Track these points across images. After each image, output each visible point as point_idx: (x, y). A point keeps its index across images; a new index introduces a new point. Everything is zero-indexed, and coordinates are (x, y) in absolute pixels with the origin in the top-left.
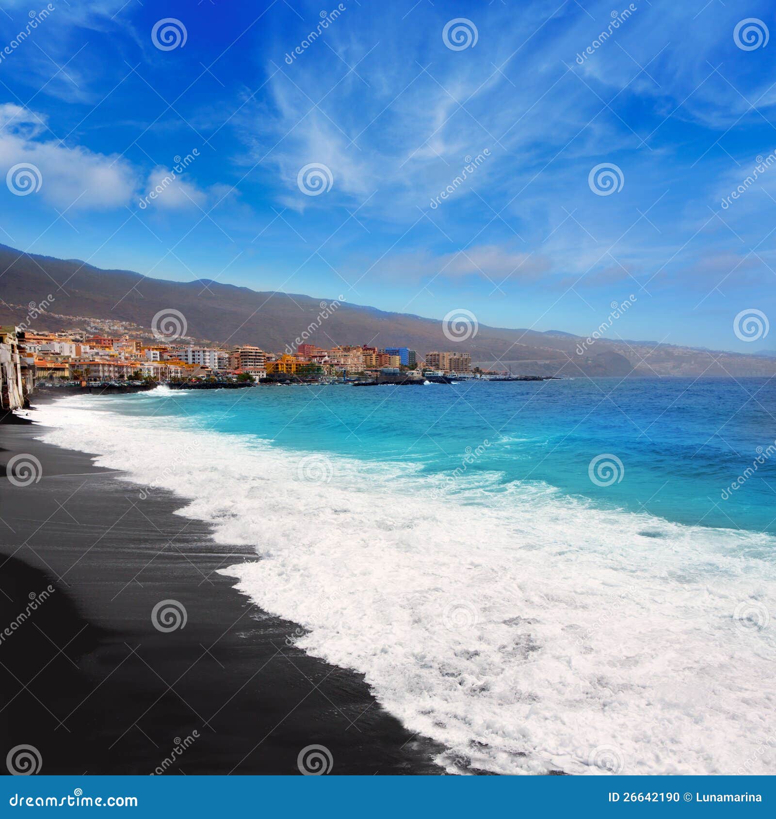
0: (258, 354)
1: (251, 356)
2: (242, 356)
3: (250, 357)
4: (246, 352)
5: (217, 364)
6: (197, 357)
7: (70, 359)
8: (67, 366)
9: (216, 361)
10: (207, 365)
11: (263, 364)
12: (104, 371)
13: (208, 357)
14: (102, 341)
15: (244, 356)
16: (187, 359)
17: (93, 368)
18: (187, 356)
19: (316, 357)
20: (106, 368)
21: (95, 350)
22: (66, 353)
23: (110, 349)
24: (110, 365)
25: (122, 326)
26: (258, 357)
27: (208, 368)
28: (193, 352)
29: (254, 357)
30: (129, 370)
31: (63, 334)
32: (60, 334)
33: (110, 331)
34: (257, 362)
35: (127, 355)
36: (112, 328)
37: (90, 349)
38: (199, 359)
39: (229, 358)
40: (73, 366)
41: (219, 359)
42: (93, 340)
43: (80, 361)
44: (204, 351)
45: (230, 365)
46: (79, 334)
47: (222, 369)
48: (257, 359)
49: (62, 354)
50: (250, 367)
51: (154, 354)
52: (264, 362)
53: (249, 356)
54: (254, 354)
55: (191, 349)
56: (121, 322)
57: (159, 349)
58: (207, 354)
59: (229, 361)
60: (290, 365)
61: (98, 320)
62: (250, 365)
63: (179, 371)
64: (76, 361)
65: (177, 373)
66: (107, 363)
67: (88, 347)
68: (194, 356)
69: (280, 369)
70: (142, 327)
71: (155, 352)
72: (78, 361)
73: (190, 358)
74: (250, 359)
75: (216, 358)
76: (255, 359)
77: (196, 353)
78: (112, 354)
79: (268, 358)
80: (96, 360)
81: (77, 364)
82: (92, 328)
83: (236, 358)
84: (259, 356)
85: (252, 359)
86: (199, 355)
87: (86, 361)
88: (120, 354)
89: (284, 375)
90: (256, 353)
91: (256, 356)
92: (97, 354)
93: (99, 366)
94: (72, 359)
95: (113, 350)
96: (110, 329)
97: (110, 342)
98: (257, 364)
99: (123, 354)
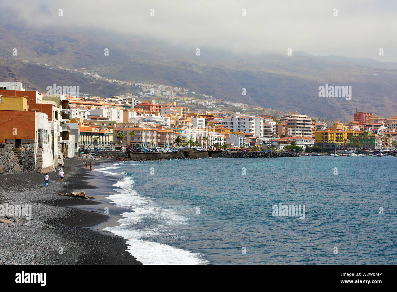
0: (306, 123)
1: (299, 124)
2: (289, 124)
3: (298, 126)
4: (294, 120)
5: (262, 133)
6: (242, 124)
7: (115, 125)
8: (111, 131)
9: (262, 129)
10: (253, 132)
11: (311, 133)
12: (147, 137)
13: (254, 125)
14: (151, 107)
15: (292, 124)
16: (232, 127)
17: (136, 134)
18: (232, 123)
19: (371, 126)
20: (149, 135)
21: (142, 116)
22: (113, 118)
23: (157, 115)
24: (153, 132)
25: (174, 91)
26: (306, 126)
27: (252, 136)
28: (239, 119)
29: (303, 126)
30: (172, 136)
31: (113, 100)
32: (110, 99)
33: (162, 97)
34: (306, 131)
35: (173, 121)
36: (164, 93)
37: (138, 114)
38: (244, 127)
39: (277, 126)
40: (117, 131)
41: (265, 127)
42: (141, 107)
43: (124, 127)
44: (250, 119)
45: (277, 133)
46: (129, 99)
47: (268, 137)
48: (306, 128)
49: (110, 120)
50: (297, 135)
51: (200, 121)
52: (313, 130)
53: (297, 124)
54: (302, 122)
55: (237, 117)
56: (174, 87)
57: (206, 116)
58: (253, 121)
59: (277, 130)
60: (341, 134)
61: (150, 85)
62: (297, 134)
63: (222, 138)
64: (120, 126)
65: (220, 140)
66: (151, 129)
67: (135, 113)
68: (239, 123)
69: (329, 139)
70: (194, 93)
71: (201, 118)
72: (122, 127)
73: (236, 124)
74: (297, 127)
75: (262, 125)
76: (303, 127)
77: (242, 121)
78: (157, 120)
79: (319, 126)
80: (140, 126)
81: (122, 129)
82: (144, 93)
83: (284, 126)
84: (308, 124)
85: (300, 127)
86: (244, 123)
87: (131, 126)
88: (166, 121)
89: (333, 145)
90: (304, 121)
91: (304, 124)
92: (143, 120)
93: (142, 132)
94: (117, 125)
95: (159, 116)
96: (162, 94)
97: (158, 108)
98: (305, 132)
99: (169, 120)
